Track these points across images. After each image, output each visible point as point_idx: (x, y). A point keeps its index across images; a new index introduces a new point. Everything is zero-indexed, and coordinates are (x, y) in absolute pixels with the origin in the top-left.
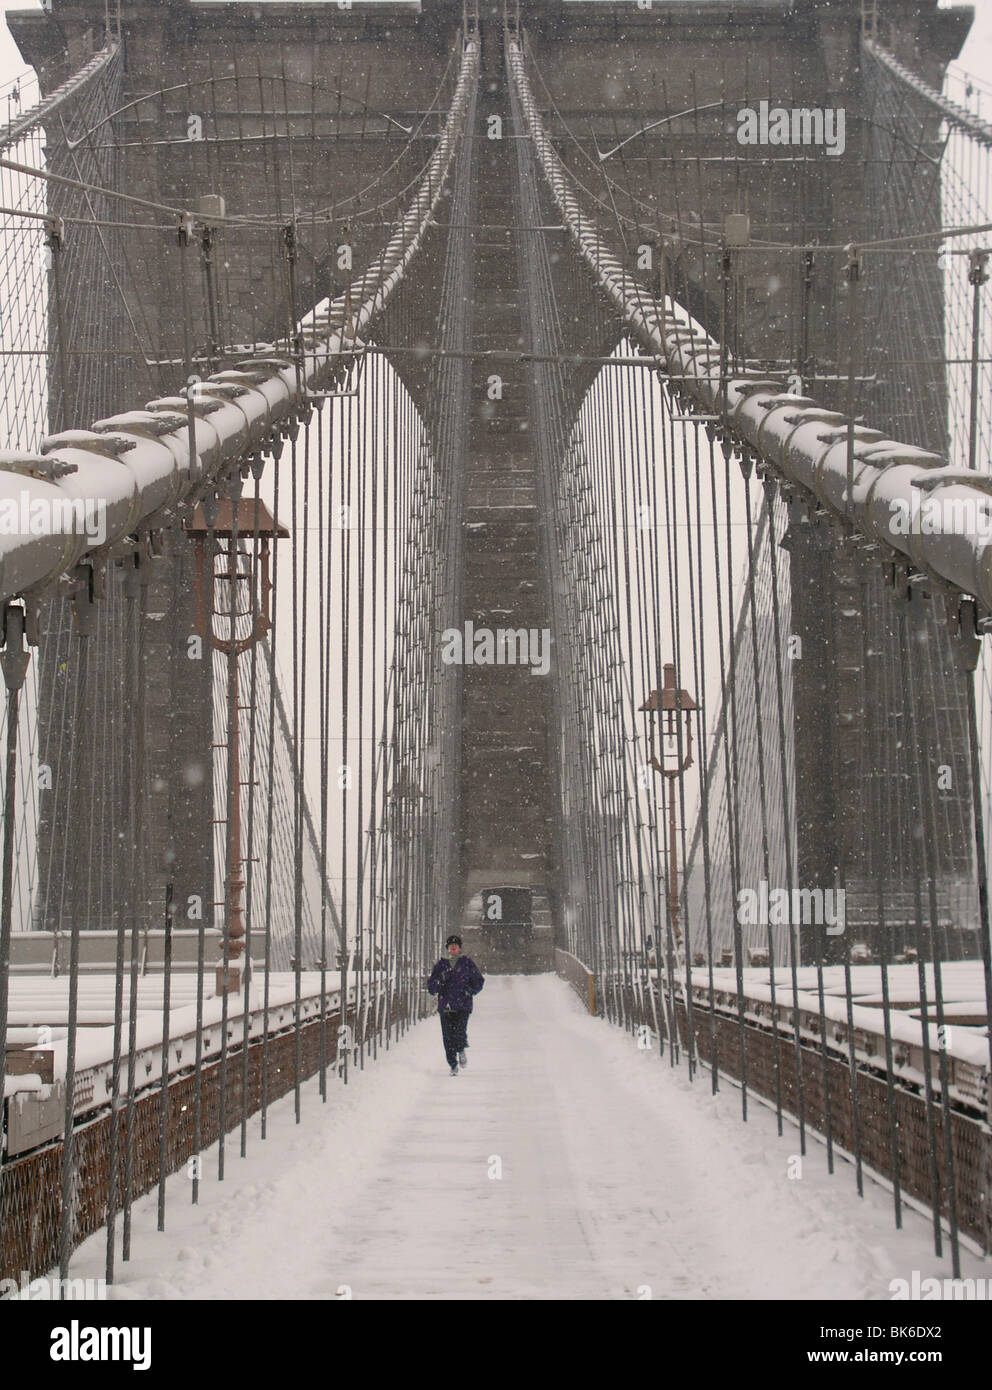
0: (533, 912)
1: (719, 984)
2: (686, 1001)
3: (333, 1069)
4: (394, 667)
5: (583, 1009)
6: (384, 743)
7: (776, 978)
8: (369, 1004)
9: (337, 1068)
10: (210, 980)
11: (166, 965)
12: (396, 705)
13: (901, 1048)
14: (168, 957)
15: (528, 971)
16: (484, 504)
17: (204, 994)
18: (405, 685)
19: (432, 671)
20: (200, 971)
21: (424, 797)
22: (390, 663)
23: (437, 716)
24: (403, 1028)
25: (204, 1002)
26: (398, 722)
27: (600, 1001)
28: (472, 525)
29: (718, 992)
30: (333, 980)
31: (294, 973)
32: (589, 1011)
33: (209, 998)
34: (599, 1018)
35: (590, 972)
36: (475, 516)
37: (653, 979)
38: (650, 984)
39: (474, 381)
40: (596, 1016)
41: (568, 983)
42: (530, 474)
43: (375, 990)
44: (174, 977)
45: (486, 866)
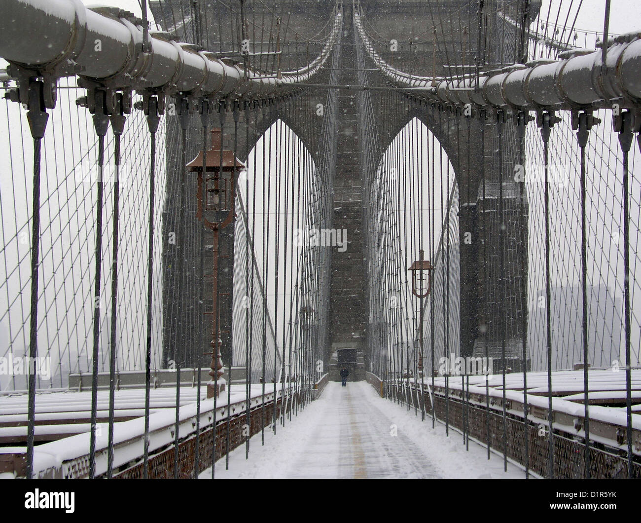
0: (357, 358)
1: (437, 383)
2: (421, 391)
3: (270, 427)
4: (302, 254)
5: (378, 395)
6: (297, 286)
7: (469, 381)
8: (288, 397)
9: (272, 427)
10: (204, 390)
11: (177, 383)
12: (303, 271)
13: (579, 420)
14: (178, 380)
15: (354, 381)
16: (341, 200)
17: (201, 397)
18: (307, 264)
19: (319, 262)
20: (199, 386)
21: (315, 312)
22: (300, 253)
23: (321, 281)
24: (304, 405)
25: (201, 402)
26: (304, 279)
27: (385, 391)
28: (336, 209)
29: (435, 386)
30: (279, 386)
31: (262, 384)
32: (380, 395)
33: (204, 400)
34: (385, 399)
35: (381, 381)
36: (337, 205)
37: (405, 382)
38: (410, 385)
39: (338, 151)
40: (383, 398)
41: (371, 385)
42: (360, 188)
43: (291, 391)
44: (181, 389)
45: (339, 341)
